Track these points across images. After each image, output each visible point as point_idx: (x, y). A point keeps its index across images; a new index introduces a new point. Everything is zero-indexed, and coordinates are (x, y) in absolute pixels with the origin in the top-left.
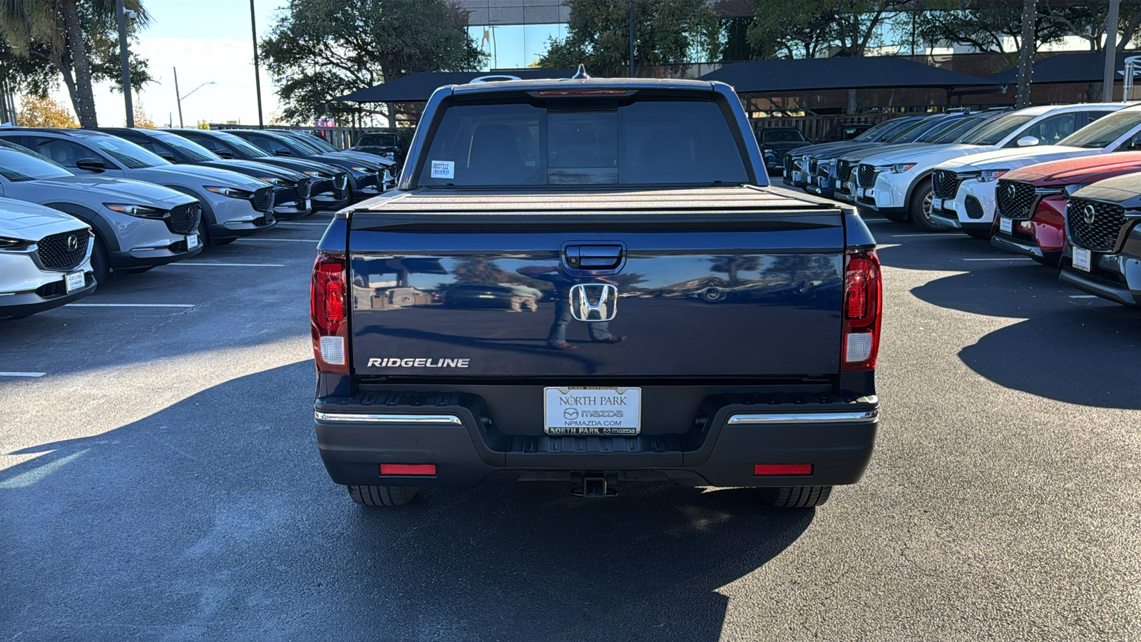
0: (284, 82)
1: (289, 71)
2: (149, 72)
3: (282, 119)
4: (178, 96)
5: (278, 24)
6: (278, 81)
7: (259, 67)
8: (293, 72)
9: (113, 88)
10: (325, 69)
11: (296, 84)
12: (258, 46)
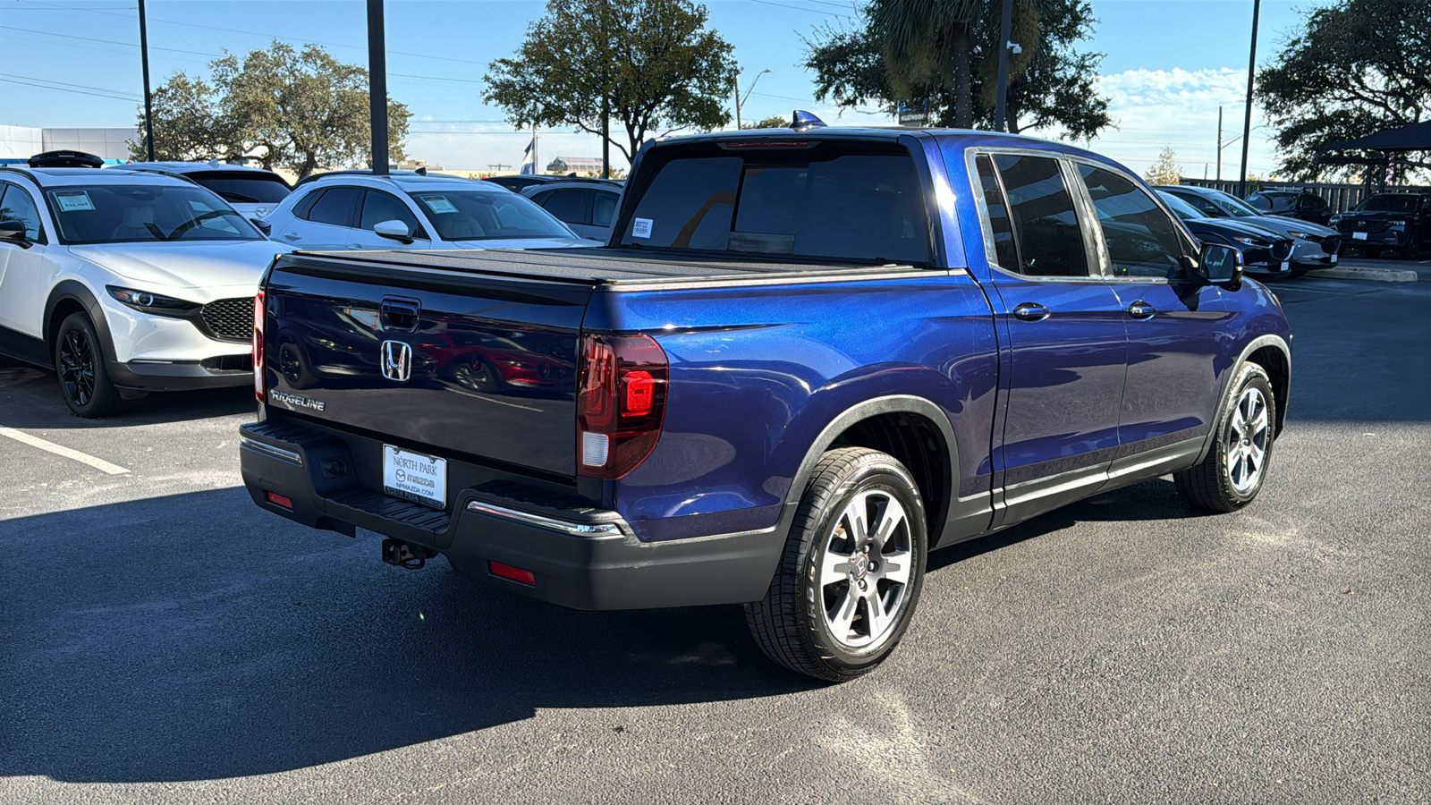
0: (1288, 124)
1: (1297, 111)
2: (1109, 113)
3: (1279, 173)
4: (1219, 143)
5: (1287, 48)
6: (1280, 123)
7: (1253, 105)
8: (1304, 111)
9: (1065, 135)
10: (1350, 106)
11: (1307, 127)
12: (1254, 79)
